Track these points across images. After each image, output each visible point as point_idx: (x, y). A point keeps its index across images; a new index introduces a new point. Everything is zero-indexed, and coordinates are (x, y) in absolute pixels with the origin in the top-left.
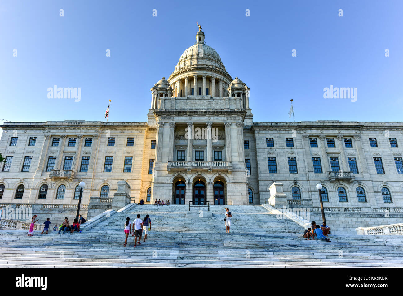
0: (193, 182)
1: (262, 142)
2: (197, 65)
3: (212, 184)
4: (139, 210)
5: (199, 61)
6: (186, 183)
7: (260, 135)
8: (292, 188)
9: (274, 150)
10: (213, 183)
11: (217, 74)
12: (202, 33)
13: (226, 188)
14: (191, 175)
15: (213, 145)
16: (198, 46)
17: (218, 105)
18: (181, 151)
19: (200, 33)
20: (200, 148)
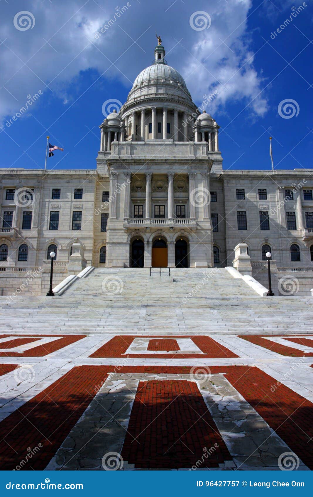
0: (153, 241)
1: (231, 194)
2: (156, 94)
3: (173, 244)
4: (98, 274)
5: (158, 87)
6: (145, 243)
7: (229, 185)
8: (262, 246)
9: (245, 203)
10: (175, 243)
11: (180, 106)
12: (162, 49)
13: (189, 247)
14: (150, 234)
15: (175, 198)
16: (156, 67)
17: (181, 151)
18: (139, 206)
19: (160, 49)
20: (160, 202)
